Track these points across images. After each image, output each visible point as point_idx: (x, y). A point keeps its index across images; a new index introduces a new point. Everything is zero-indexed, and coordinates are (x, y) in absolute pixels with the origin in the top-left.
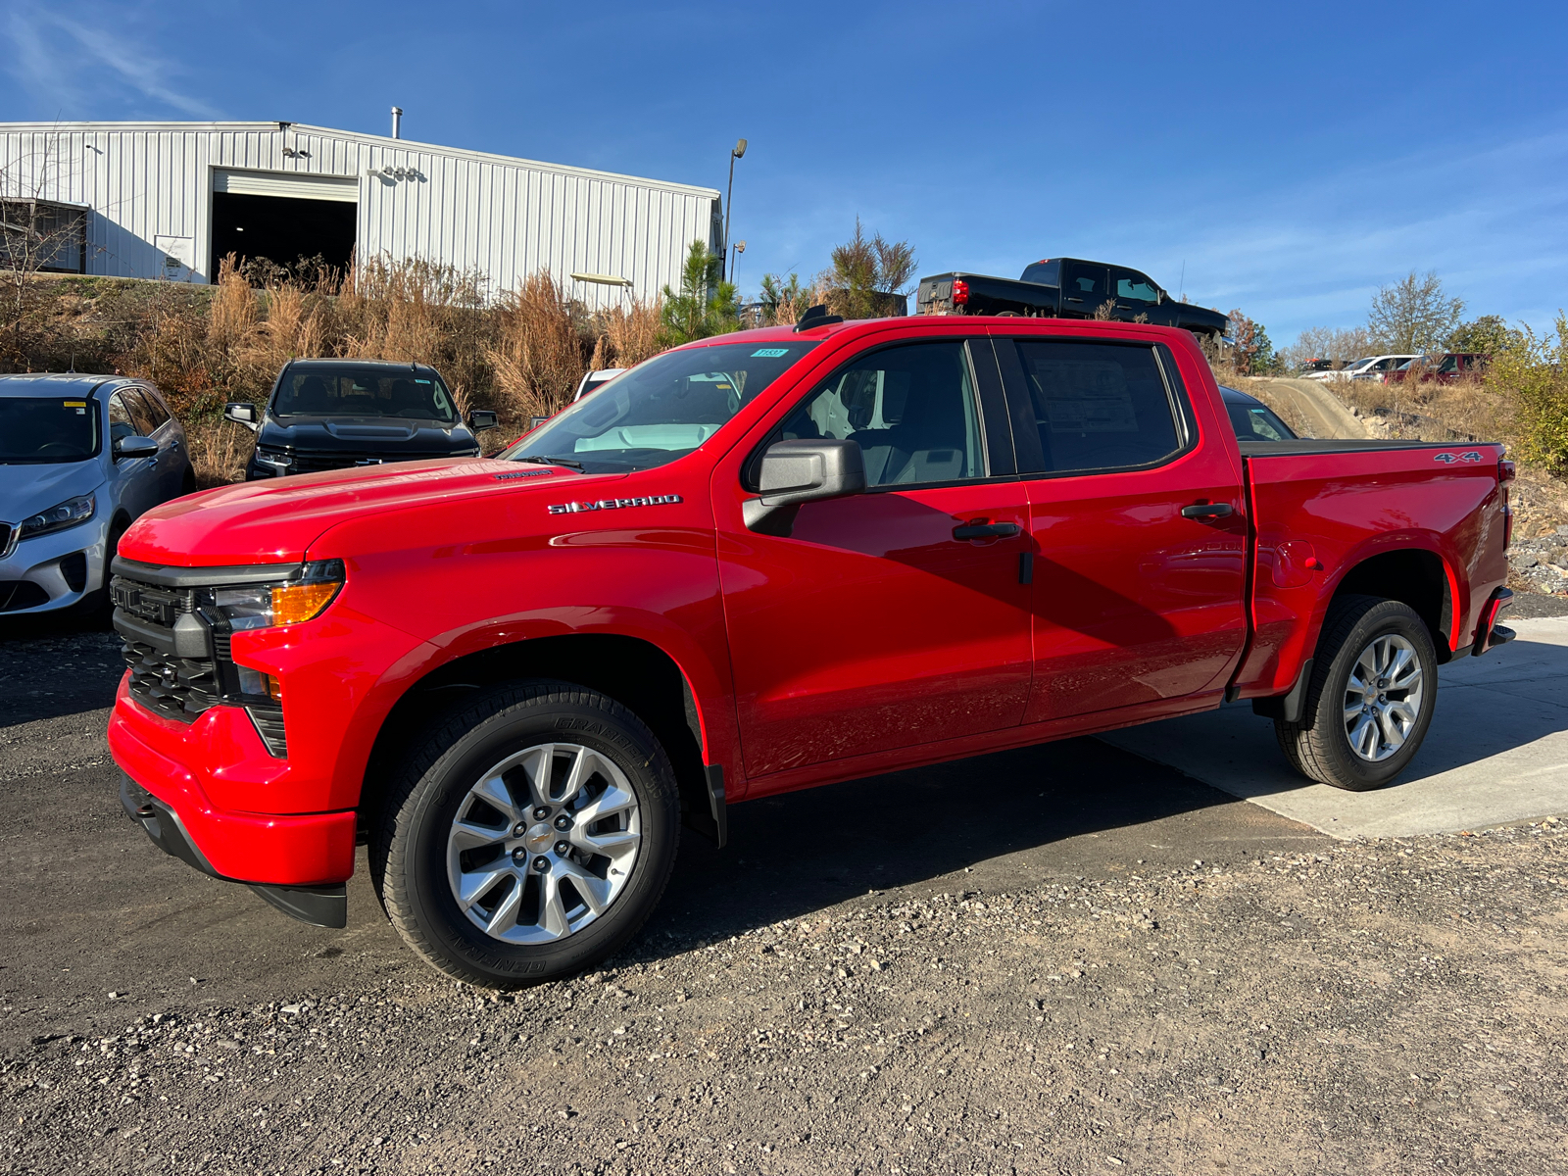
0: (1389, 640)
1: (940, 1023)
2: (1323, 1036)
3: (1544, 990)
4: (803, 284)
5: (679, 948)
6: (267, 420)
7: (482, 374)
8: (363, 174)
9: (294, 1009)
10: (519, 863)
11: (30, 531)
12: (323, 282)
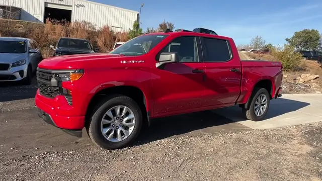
0: (262, 95)
1: (190, 158)
2: (257, 161)
3: (292, 154)
4: (154, 29)
5: (140, 144)
6: (57, 48)
7: (95, 42)
8: (73, 5)
9: (71, 152)
10: (113, 127)
11: (13, 66)
12: (66, 24)
